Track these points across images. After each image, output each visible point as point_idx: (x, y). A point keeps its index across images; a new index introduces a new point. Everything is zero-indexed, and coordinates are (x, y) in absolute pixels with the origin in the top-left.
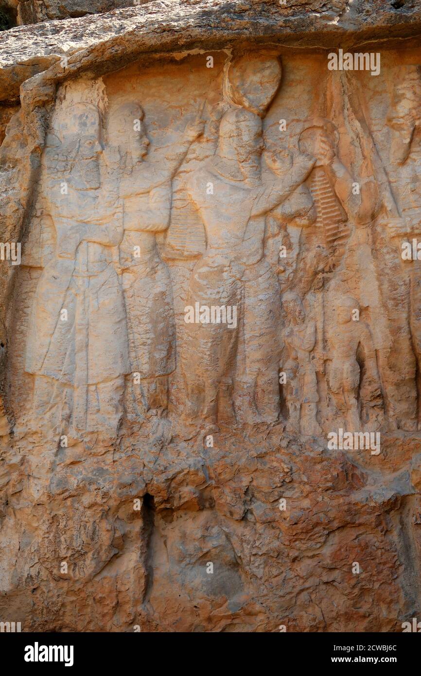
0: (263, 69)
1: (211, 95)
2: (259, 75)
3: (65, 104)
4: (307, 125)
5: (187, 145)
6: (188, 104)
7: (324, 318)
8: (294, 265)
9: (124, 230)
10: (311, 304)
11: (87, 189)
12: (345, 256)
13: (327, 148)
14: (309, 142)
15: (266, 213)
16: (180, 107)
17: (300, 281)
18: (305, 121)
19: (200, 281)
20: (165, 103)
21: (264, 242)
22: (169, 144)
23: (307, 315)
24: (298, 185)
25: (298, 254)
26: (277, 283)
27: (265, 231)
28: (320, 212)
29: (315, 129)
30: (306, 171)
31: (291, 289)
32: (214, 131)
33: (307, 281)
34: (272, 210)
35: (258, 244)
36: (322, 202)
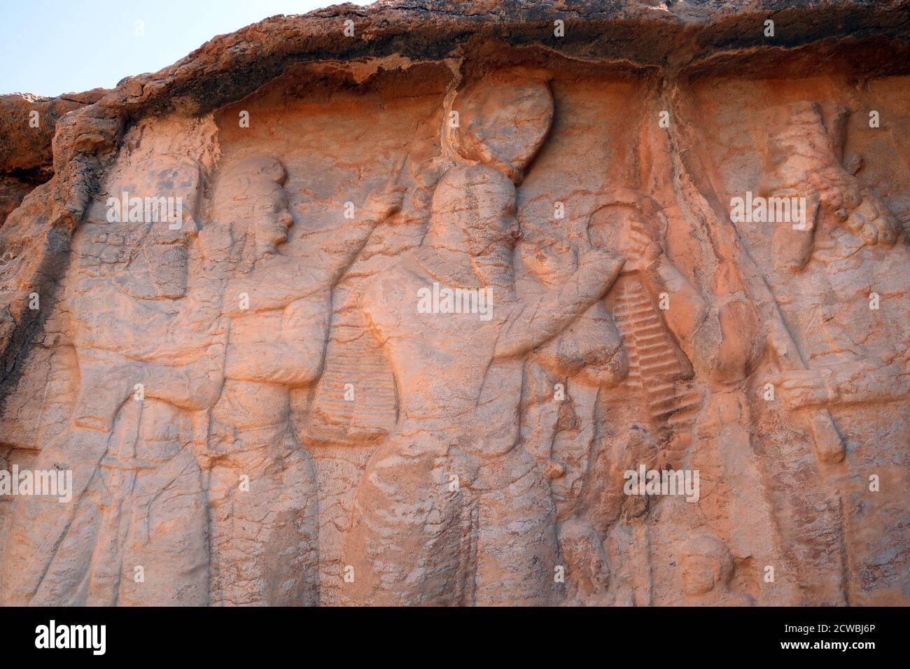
0: (520, 100)
1: (418, 146)
2: (511, 109)
3: (137, 155)
4: (603, 201)
5: (367, 228)
6: (373, 161)
7: (652, 581)
8: (585, 463)
9: (225, 380)
10: (623, 549)
11: (157, 298)
12: (692, 449)
13: (646, 240)
14: (608, 229)
15: (525, 353)
16: (357, 165)
17: (598, 498)
18: (599, 194)
19: (381, 486)
20: (329, 159)
21: (521, 411)
22: (331, 227)
23: (613, 572)
24: (591, 304)
25: (593, 441)
26: (548, 499)
27: (523, 390)
28: (634, 359)
29: (619, 209)
30: (606, 278)
31: (579, 514)
32: (420, 204)
33: (612, 499)
34: (537, 348)
35: (509, 415)
36: (639, 339)
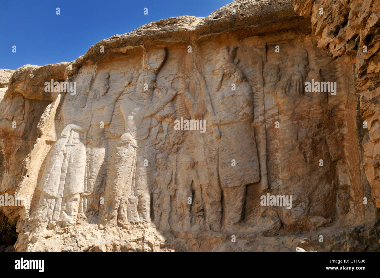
0: (158, 53)
1: (137, 67)
2: (156, 56)
3: (81, 74)
4: (176, 77)
5: (124, 88)
6: (128, 71)
7: (177, 167)
8: (164, 141)
9: (91, 125)
10: (171, 160)
11: (79, 108)
12: (189, 136)
13: (184, 86)
14: (176, 84)
15: (151, 116)
16: (124, 73)
17: (167, 148)
18: (175, 75)
20: (119, 72)
21: (150, 129)
22: (117, 88)
23: (168, 165)
24: (168, 103)
25: (166, 136)
26: (154, 149)
27: (151, 124)
28: (178, 115)
29: (180, 78)
30: (172, 96)
31: (162, 152)
32: (136, 81)
33: (170, 149)
34: (155, 114)
35: (146, 130)
36: (179, 110)
